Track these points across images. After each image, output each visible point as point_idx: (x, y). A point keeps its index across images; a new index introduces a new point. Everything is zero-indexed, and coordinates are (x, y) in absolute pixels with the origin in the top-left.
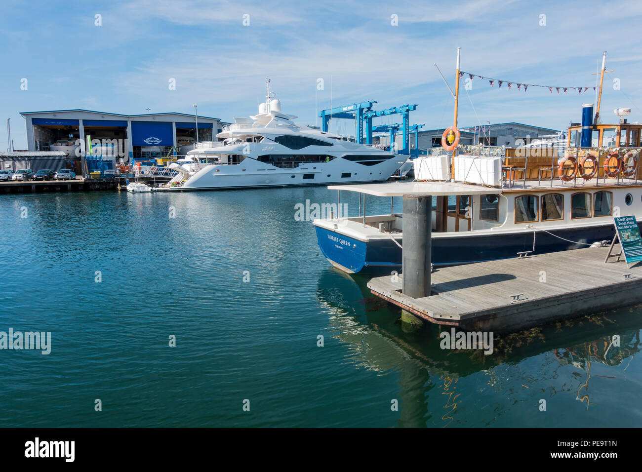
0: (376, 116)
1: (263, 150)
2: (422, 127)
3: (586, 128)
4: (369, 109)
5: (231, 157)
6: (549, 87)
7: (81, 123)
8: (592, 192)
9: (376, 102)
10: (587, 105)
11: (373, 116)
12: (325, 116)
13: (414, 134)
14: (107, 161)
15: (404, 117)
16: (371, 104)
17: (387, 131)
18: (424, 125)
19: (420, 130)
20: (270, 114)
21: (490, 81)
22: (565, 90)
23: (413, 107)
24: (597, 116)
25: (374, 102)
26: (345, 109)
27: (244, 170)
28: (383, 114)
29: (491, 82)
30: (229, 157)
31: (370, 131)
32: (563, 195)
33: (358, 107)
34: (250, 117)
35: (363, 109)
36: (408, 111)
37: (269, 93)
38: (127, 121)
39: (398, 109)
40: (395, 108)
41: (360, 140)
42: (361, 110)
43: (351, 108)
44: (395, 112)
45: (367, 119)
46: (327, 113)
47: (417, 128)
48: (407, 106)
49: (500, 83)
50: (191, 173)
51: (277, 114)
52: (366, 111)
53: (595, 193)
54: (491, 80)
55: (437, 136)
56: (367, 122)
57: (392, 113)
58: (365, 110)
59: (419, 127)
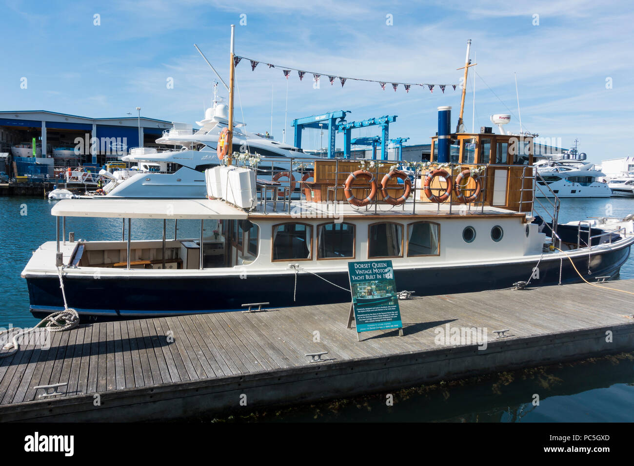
0: (354, 127)
1: (202, 159)
2: (406, 141)
3: (442, 137)
4: (343, 119)
5: (170, 165)
6: (380, 82)
7: (44, 125)
8: (405, 223)
9: (350, 112)
10: (442, 108)
11: (351, 128)
12: (298, 125)
13: (398, 148)
14: (41, 165)
15: (383, 129)
16: (344, 114)
17: (369, 144)
18: (409, 138)
19: (404, 144)
20: (214, 120)
21: (284, 71)
22: (407, 87)
23: (392, 118)
24: (460, 122)
25: (348, 111)
26: (317, 119)
27: (180, 180)
28: (362, 126)
29: (286, 73)
30: (168, 165)
31: (348, 143)
32: (355, 226)
33: (331, 117)
34: (196, 122)
35: (337, 118)
36: (387, 122)
37: (216, 97)
38: (92, 125)
39: (378, 120)
40: (374, 119)
41: (331, 152)
42: (334, 120)
43: (323, 117)
44: (374, 124)
45: (346, 130)
46: (299, 122)
47: (401, 142)
48: (387, 117)
49: (301, 74)
50: (120, 181)
51: (221, 120)
52: (340, 122)
53: (409, 225)
54: (286, 69)
55: (426, 151)
56: (345, 133)
57: (371, 124)
58: (339, 120)
59: (403, 140)
